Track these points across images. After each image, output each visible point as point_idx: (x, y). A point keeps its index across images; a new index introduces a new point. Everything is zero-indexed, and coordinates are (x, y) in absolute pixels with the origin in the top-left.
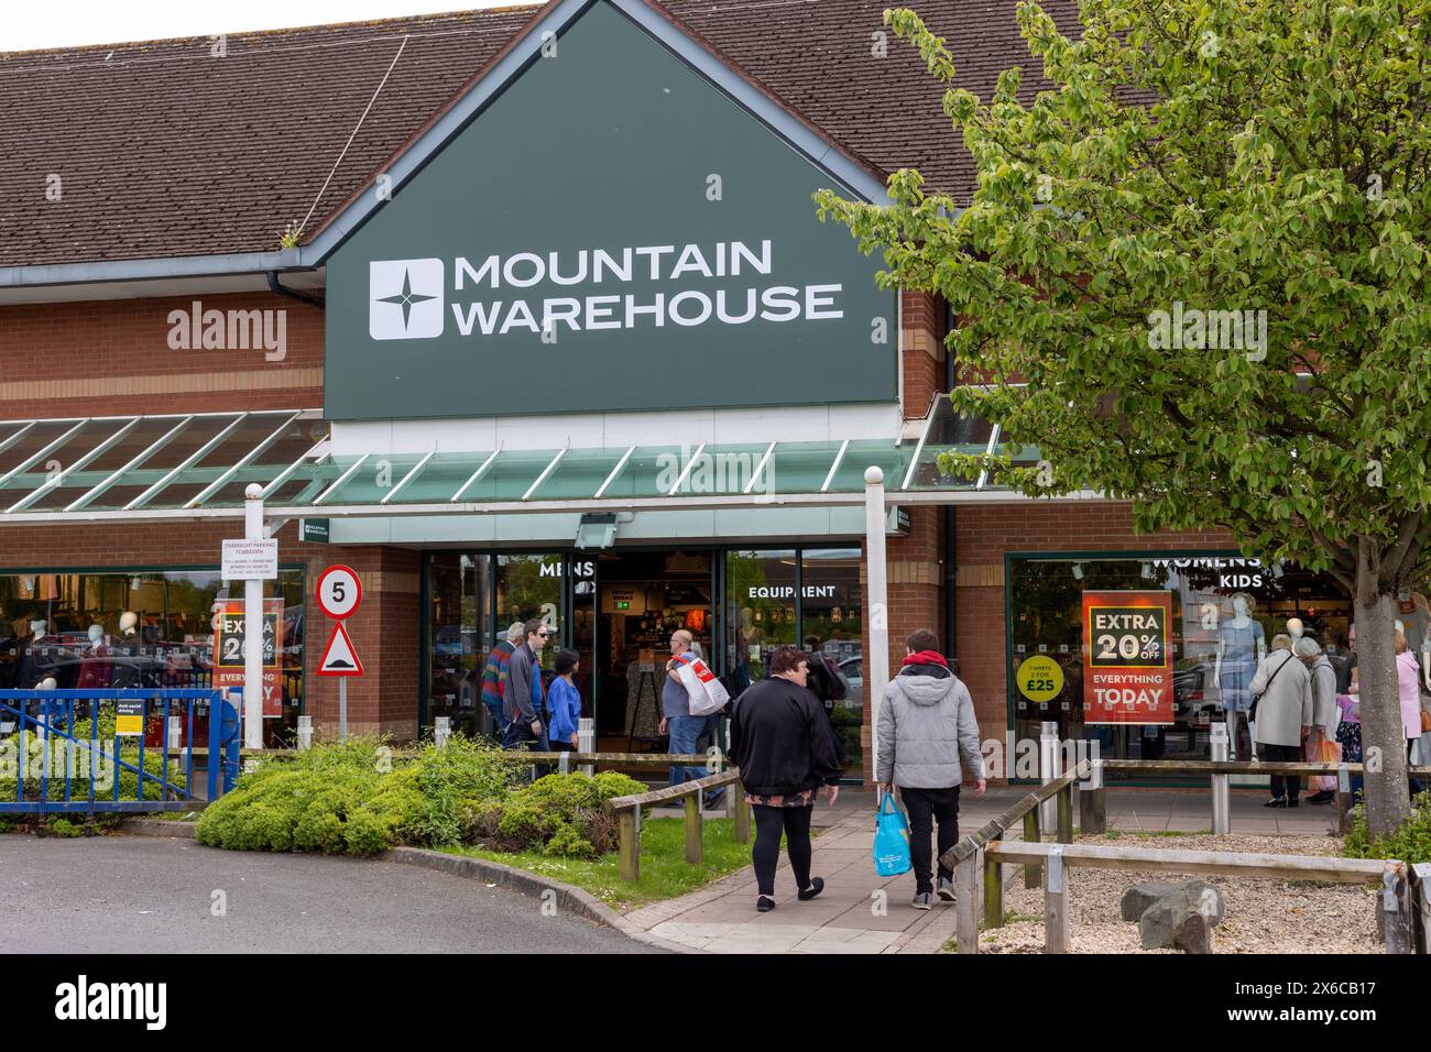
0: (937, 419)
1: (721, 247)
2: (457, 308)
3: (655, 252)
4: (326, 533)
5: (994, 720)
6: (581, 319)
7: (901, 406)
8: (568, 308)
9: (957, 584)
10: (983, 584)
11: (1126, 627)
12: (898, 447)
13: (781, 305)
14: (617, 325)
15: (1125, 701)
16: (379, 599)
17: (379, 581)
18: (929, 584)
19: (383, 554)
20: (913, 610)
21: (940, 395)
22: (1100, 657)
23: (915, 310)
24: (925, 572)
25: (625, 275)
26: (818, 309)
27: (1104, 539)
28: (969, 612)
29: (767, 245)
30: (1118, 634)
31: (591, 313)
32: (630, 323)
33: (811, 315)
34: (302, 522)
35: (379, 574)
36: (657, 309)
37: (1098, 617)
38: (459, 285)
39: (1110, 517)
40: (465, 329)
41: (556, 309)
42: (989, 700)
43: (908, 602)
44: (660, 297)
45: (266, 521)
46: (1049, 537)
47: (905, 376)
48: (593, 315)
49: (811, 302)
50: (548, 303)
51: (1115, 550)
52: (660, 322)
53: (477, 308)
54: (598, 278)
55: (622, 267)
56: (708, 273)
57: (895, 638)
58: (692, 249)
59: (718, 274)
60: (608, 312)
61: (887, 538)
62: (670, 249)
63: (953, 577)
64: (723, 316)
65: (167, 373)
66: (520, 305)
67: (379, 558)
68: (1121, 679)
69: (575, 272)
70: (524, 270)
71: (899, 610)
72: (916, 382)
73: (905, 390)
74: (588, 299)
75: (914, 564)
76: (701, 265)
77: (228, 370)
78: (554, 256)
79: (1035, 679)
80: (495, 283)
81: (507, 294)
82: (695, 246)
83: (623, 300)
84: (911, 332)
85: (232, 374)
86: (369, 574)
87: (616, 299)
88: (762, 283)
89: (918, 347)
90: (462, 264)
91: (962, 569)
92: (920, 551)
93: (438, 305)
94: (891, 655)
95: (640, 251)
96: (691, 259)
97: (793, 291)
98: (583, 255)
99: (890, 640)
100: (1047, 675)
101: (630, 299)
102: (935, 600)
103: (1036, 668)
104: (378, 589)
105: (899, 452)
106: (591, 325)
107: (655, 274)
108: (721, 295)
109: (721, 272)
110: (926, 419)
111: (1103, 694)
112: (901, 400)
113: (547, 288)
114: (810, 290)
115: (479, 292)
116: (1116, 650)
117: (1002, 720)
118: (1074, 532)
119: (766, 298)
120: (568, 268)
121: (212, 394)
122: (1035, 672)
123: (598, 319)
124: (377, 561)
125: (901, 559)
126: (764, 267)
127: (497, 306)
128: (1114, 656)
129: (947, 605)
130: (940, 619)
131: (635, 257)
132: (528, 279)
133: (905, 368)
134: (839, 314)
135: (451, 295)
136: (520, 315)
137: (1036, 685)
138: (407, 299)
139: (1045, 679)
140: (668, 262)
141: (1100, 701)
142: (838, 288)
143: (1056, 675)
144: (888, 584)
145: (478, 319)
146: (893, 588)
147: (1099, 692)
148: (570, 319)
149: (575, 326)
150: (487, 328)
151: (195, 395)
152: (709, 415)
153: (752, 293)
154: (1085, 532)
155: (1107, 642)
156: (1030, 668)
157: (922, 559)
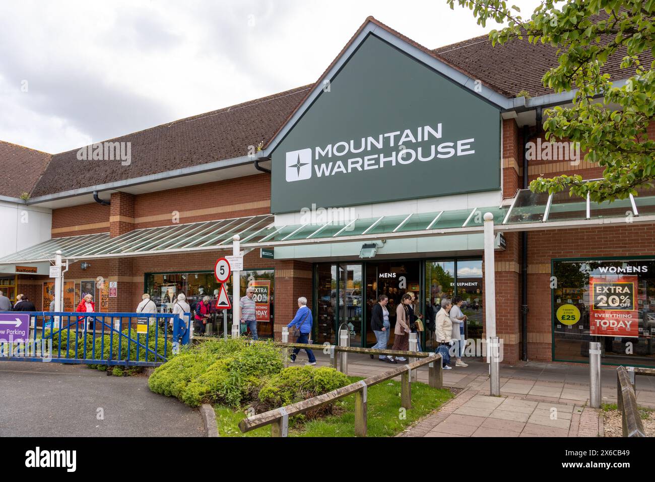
0: (519, 198)
1: (420, 129)
2: (316, 167)
3: (392, 135)
4: (272, 255)
5: (545, 332)
6: (362, 166)
7: (502, 191)
8: (357, 162)
9: (528, 273)
10: (540, 272)
11: (613, 292)
12: (500, 209)
13: (446, 151)
14: (377, 167)
15: (611, 326)
16: (292, 279)
17: (293, 273)
18: (514, 272)
19: (294, 263)
20: (507, 283)
21: (520, 190)
22: (598, 305)
23: (508, 150)
24: (513, 266)
25: (380, 146)
26: (463, 151)
27: (603, 251)
28: (533, 285)
29: (440, 126)
30: (608, 295)
31: (366, 163)
32: (382, 165)
33: (460, 153)
34: (261, 249)
35: (292, 270)
36: (393, 159)
37: (598, 288)
38: (317, 158)
39: (606, 241)
40: (319, 175)
41: (353, 163)
42: (543, 323)
43: (505, 280)
44: (394, 154)
45: (242, 249)
46: (573, 251)
47: (504, 180)
48: (367, 164)
49: (460, 148)
50: (350, 161)
51: (608, 256)
52: (394, 164)
53: (323, 166)
54: (369, 148)
55: (379, 143)
56: (414, 141)
57: (498, 295)
58: (408, 131)
59: (419, 141)
60: (373, 162)
61: (495, 251)
62: (398, 133)
63: (526, 269)
64: (421, 159)
65: (232, 204)
66: (339, 163)
67: (293, 265)
68: (609, 316)
69: (360, 147)
70: (341, 149)
71: (500, 283)
72: (509, 182)
73: (504, 185)
74: (365, 157)
75: (507, 263)
76: (412, 138)
77: (250, 202)
78: (352, 142)
79: (566, 315)
80: (330, 155)
81: (335, 159)
82: (409, 130)
83: (379, 156)
84: (507, 159)
85: (252, 203)
86: (289, 270)
87: (376, 156)
88: (437, 142)
89: (510, 166)
90: (318, 149)
91: (530, 266)
92: (510, 257)
93: (309, 167)
94: (496, 303)
95: (386, 135)
96: (408, 135)
97: (451, 144)
98: (363, 140)
99: (496, 296)
100: (572, 313)
101: (382, 155)
102: (517, 279)
103: (566, 310)
104: (292, 276)
105: (501, 211)
106: (366, 168)
107: (392, 144)
108: (420, 150)
109: (420, 140)
110: (514, 198)
111: (600, 322)
112: (502, 189)
113: (350, 155)
114: (459, 143)
115: (324, 160)
116: (607, 302)
117: (549, 332)
118: (587, 249)
119: (440, 149)
120: (358, 146)
121: (246, 211)
122: (566, 311)
123: (369, 165)
124: (292, 266)
125: (501, 261)
126: (439, 135)
127: (331, 164)
128: (606, 305)
129: (523, 281)
130: (519, 288)
131: (384, 138)
132: (342, 152)
133: (504, 176)
134: (473, 152)
135: (314, 162)
136: (339, 167)
137: (566, 318)
138: (299, 165)
139: (571, 315)
140: (397, 138)
141: (598, 325)
142: (472, 140)
143: (577, 313)
144: (495, 272)
145: (324, 170)
146: (497, 274)
147: (598, 321)
148: (358, 166)
149: (360, 169)
150: (327, 174)
151: (241, 211)
152: (414, 202)
153: (433, 147)
154: (592, 248)
155: (602, 299)
156: (563, 310)
157: (512, 260)
